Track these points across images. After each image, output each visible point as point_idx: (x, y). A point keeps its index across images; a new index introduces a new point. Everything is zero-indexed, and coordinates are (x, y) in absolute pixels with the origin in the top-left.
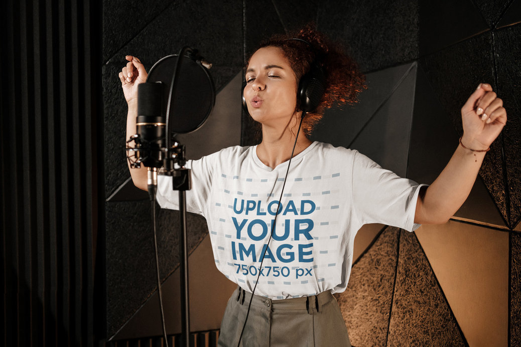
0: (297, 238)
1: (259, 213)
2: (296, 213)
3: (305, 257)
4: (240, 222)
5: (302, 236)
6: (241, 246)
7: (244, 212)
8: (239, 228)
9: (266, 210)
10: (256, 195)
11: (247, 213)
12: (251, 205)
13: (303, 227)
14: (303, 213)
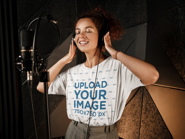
0: (100, 98)
1: (85, 88)
2: (100, 87)
3: (103, 107)
4: (77, 92)
5: (102, 97)
6: (78, 102)
7: (79, 87)
8: (77, 95)
9: (88, 86)
10: (84, 80)
11: (80, 88)
12: (82, 85)
13: (102, 93)
14: (102, 87)
